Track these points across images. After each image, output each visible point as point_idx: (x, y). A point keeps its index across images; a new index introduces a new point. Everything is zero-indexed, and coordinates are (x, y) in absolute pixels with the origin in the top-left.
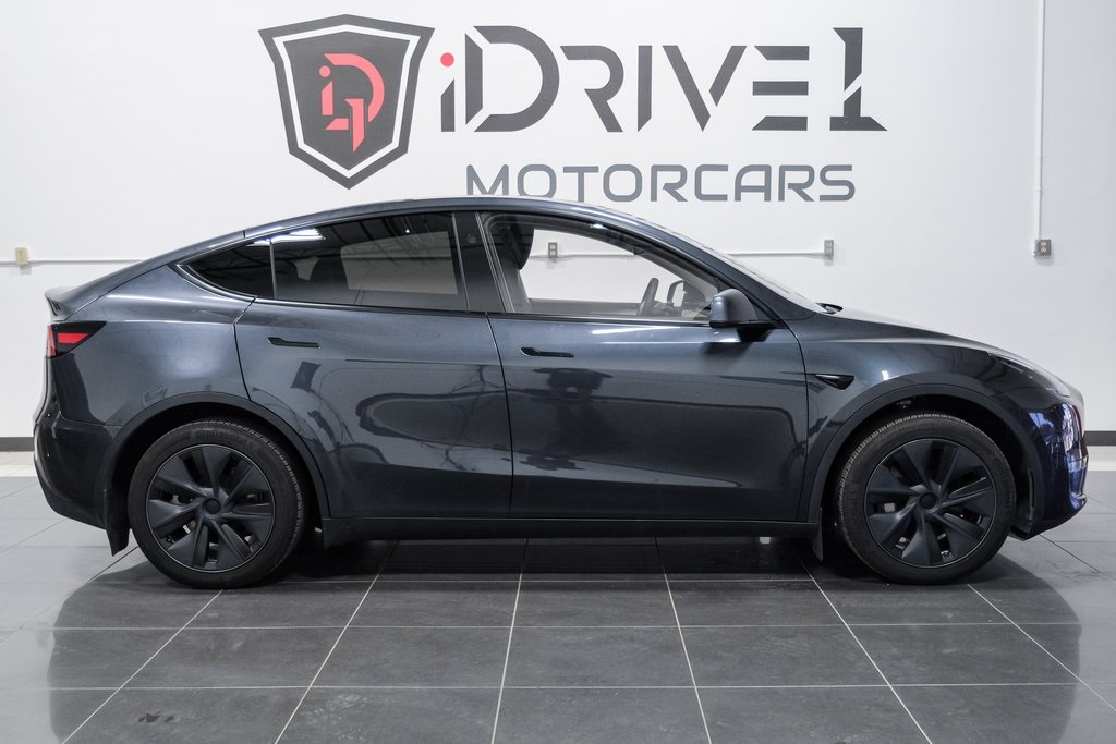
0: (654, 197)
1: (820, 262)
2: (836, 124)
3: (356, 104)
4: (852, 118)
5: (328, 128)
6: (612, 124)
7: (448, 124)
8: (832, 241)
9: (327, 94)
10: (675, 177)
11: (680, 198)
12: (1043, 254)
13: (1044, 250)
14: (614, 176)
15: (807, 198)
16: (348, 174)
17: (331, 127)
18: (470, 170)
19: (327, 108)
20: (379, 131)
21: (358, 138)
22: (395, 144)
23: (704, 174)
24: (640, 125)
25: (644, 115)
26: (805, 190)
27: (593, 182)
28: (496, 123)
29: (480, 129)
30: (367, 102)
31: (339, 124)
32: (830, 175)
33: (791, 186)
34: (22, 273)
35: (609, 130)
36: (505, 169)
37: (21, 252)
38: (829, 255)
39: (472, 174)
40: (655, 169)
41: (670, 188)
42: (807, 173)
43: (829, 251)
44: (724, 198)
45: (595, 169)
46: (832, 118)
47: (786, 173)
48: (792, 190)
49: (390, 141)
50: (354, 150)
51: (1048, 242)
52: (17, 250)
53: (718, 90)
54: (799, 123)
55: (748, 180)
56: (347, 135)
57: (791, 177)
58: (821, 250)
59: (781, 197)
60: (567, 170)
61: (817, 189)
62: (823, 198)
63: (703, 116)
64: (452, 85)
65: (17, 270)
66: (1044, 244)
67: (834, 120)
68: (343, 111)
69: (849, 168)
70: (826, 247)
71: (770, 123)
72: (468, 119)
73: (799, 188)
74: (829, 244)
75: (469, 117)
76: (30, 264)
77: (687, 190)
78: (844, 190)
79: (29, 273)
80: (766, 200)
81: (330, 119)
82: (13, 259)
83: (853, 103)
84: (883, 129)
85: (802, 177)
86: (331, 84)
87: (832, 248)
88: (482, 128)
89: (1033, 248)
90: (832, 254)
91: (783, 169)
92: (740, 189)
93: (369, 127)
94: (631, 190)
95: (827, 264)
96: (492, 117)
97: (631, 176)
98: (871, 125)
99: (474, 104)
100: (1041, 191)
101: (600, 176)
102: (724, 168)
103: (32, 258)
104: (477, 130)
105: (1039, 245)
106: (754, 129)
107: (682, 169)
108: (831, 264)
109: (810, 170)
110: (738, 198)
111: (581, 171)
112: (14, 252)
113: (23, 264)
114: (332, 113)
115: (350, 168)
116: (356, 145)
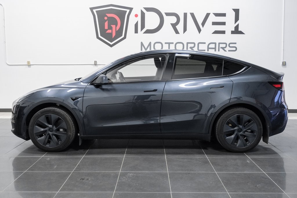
2: (233, 32)
3: (114, 26)
4: (236, 31)
6: (177, 32)
7: (136, 32)
9: (106, 24)
10: (192, 45)
12: (284, 65)
13: (284, 64)
14: (177, 45)
15: (225, 51)
16: (111, 44)
17: (107, 32)
18: (142, 43)
19: (106, 27)
20: (119, 33)
21: (114, 35)
23: (200, 44)
24: (184, 32)
25: (185, 30)
26: (225, 49)
28: (148, 32)
30: (116, 26)
31: (109, 31)
32: (231, 45)
33: (221, 48)
35: (176, 34)
36: (150, 43)
37: (29, 62)
39: (142, 44)
40: (188, 43)
41: (191, 48)
42: (225, 45)
44: (205, 50)
45: (173, 43)
46: (231, 31)
47: (220, 44)
48: (221, 49)
49: (122, 35)
50: (113, 38)
51: (285, 62)
53: (203, 24)
54: (223, 32)
55: (211, 46)
56: (111, 34)
57: (221, 46)
59: (219, 51)
60: (166, 43)
61: (228, 48)
62: (229, 51)
63: (199, 30)
64: (137, 22)
65: (27, 66)
66: (284, 63)
68: (110, 28)
69: (236, 43)
71: (216, 32)
72: (141, 30)
73: (223, 48)
76: (31, 65)
77: (195, 49)
78: (234, 49)
79: (30, 67)
80: (215, 51)
81: (107, 30)
82: (27, 64)
83: (237, 27)
84: (244, 34)
85: (224, 46)
86: (107, 21)
88: (145, 33)
89: (281, 63)
91: (219, 43)
92: (208, 48)
93: (116, 32)
94: (181, 48)
96: (147, 30)
97: (181, 45)
98: (241, 33)
99: (143, 27)
100: (283, 49)
101: (174, 45)
102: (205, 43)
103: (31, 64)
104: (144, 33)
105: (283, 63)
107: (194, 43)
110: (208, 50)
111: (169, 43)
112: (27, 62)
113: (29, 65)
114: (107, 29)
115: (111, 42)
116: (113, 36)
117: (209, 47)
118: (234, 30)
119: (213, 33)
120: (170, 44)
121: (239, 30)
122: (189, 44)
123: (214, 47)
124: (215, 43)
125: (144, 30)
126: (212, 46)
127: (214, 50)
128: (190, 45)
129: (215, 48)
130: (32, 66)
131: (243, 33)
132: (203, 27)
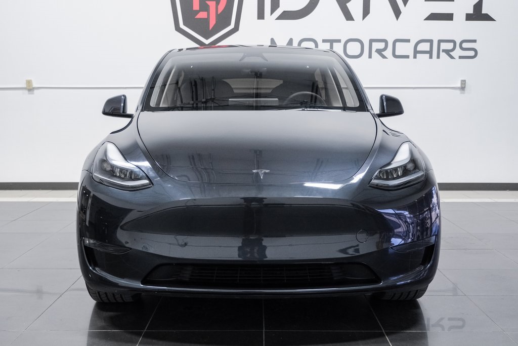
0: (370, 57)
1: (458, 92)
2: (469, 17)
4: (478, 14)
5: (196, 17)
6: (349, 16)
7: (261, 15)
8: (465, 81)
10: (381, 45)
11: (384, 57)
14: (349, 45)
15: (452, 57)
16: (207, 42)
17: (198, 16)
18: (272, 40)
19: (196, 6)
20: (224, 19)
21: (212, 22)
22: (232, 26)
23: (397, 44)
24: (364, 17)
25: (366, 12)
26: (451, 53)
27: (338, 48)
28: (286, 15)
29: (278, 18)
30: (218, 3)
31: (202, 15)
32: (465, 45)
33: (444, 51)
34: (29, 94)
35: (347, 20)
36: (291, 40)
37: (29, 82)
38: (463, 88)
39: (273, 42)
40: (371, 41)
41: (379, 52)
42: (452, 44)
43: (463, 86)
44: (407, 57)
45: (339, 41)
46: (467, 14)
47: (441, 43)
48: (444, 53)
49: (229, 24)
50: (210, 29)
52: (27, 81)
54: (449, 17)
56: (206, 21)
57: (444, 46)
58: (459, 85)
59: (438, 57)
60: (324, 41)
61: (458, 52)
62: (461, 57)
63: (397, 13)
65: (26, 92)
67: (467, 15)
68: (204, 7)
69: (475, 41)
70: (462, 84)
71: (433, 17)
73: (447, 52)
74: (463, 82)
75: (272, 11)
76: (34, 89)
77: (388, 53)
78: (472, 53)
79: (33, 94)
80: (430, 58)
81: (197, 12)
82: (24, 86)
83: (478, 6)
84: (494, 20)
85: (449, 46)
87: (465, 84)
88: (279, 18)
90: (465, 87)
91: (440, 41)
92: (416, 52)
93: (218, 16)
94: (358, 52)
95: (461, 93)
96: (284, 12)
97: (358, 45)
98: (488, 18)
99: (275, 5)
101: (341, 45)
102: (408, 41)
103: (35, 85)
106: (425, 20)
107: (386, 41)
108: (464, 93)
109: (454, 42)
110: (415, 57)
111: (332, 42)
112: (25, 82)
113: (30, 89)
114: (198, 9)
115: (207, 38)
116: (211, 27)
117: (419, 49)
118: (472, 13)
119: (427, 19)
120: (334, 43)
121: (483, 13)
122: (373, 43)
123: (428, 49)
124: (431, 41)
125: (278, 12)
126: (425, 47)
127: (428, 55)
128: (376, 46)
129: (430, 53)
130: (36, 91)
131: (492, 19)
132: (405, 6)
